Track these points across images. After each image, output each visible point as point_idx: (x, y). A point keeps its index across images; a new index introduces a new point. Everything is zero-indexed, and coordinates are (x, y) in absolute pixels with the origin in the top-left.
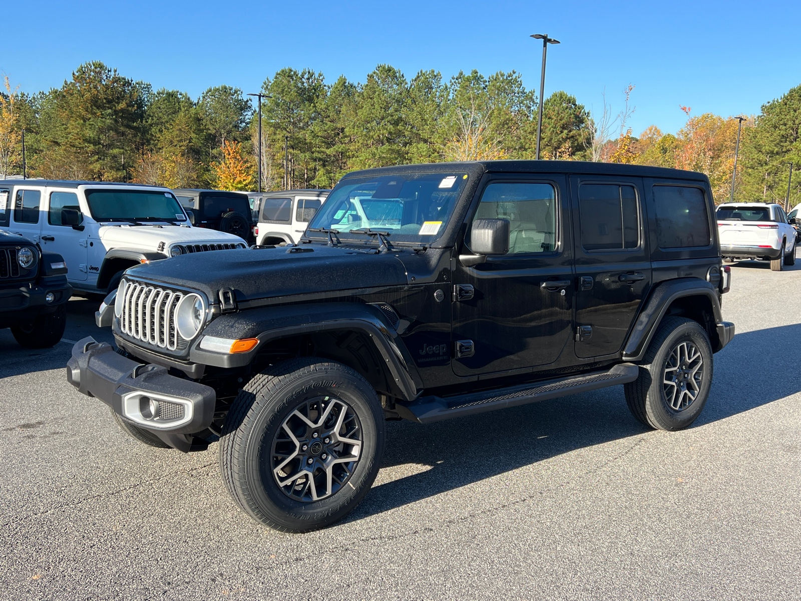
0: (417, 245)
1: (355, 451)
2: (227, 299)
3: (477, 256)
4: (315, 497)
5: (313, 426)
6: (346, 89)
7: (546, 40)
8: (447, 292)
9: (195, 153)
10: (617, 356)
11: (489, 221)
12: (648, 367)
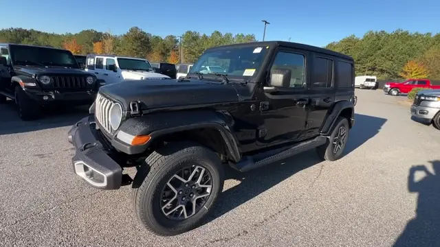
0: (242, 81)
1: (208, 191)
2: (134, 108)
3: (273, 88)
4: (186, 217)
5: (185, 181)
6: (205, 37)
7: (266, 22)
8: (257, 105)
9: (163, 54)
10: (318, 133)
11: (280, 70)
12: (329, 137)
